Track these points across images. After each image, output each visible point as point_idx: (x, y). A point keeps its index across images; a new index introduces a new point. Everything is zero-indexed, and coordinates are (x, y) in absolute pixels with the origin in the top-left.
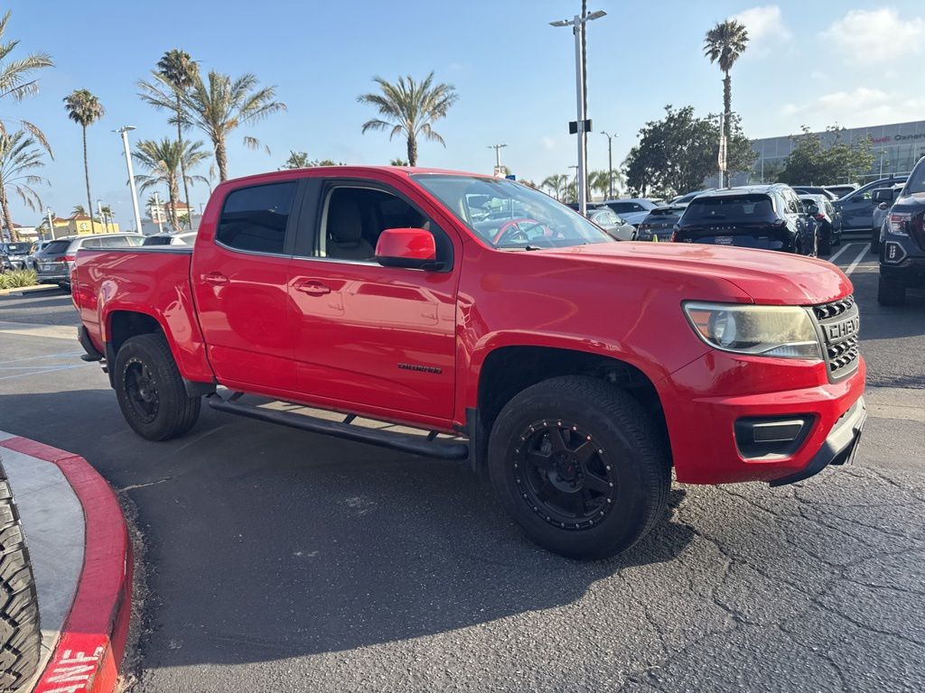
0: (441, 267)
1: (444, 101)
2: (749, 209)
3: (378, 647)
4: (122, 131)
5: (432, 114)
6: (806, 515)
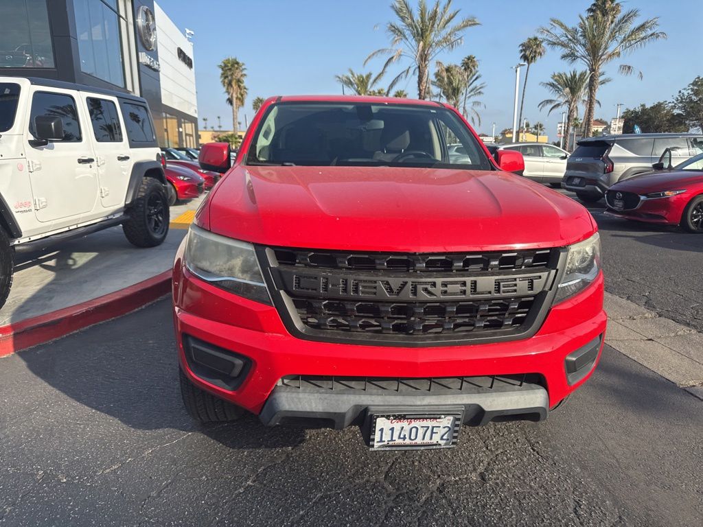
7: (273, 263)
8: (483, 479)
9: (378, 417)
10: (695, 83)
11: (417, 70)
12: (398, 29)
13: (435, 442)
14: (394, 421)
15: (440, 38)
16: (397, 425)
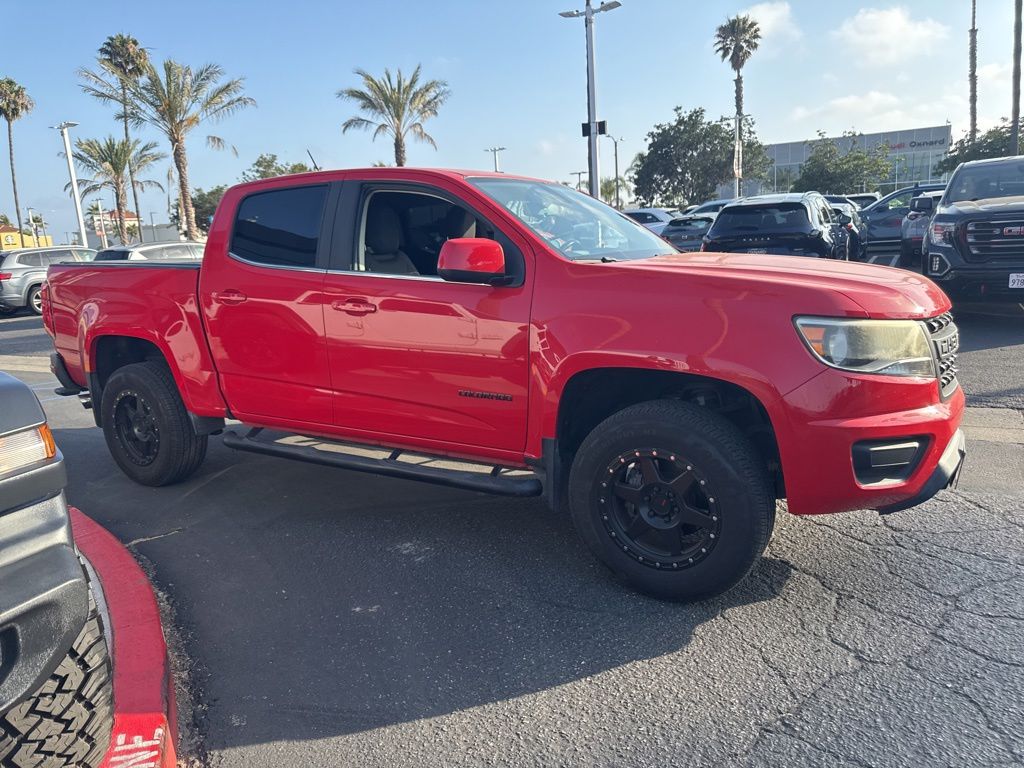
0: (510, 281)
1: (435, 98)
2: (780, 218)
3: (477, 710)
4: (61, 128)
5: (422, 112)
6: (901, 544)
10: (259, 164)
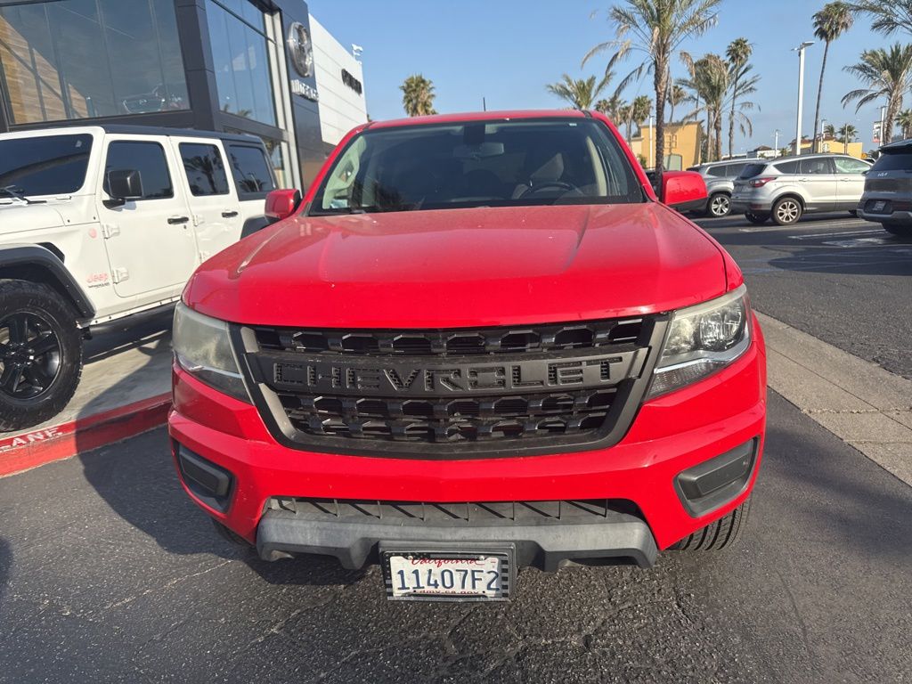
7: (251, 345)
8: (587, 644)
9: (391, 555)
11: (653, 66)
12: (625, 14)
13: (481, 593)
14: (416, 561)
15: (684, 20)
16: (423, 567)
